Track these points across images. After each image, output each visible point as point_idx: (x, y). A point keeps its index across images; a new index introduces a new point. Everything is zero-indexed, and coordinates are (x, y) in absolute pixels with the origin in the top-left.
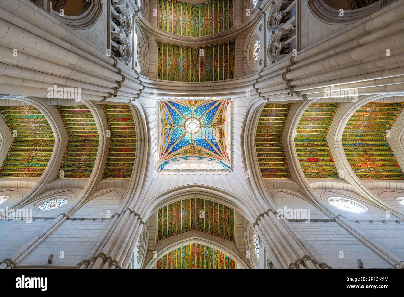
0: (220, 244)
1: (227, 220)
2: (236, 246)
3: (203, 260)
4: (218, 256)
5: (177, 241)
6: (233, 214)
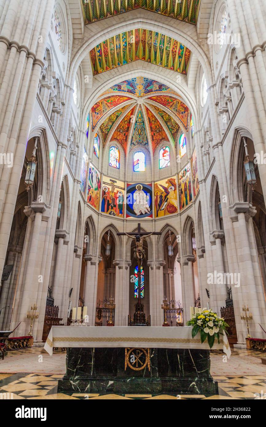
0: (175, 28)
2: (196, 31)
3: (150, 51)
4: (170, 45)
5: (113, 25)
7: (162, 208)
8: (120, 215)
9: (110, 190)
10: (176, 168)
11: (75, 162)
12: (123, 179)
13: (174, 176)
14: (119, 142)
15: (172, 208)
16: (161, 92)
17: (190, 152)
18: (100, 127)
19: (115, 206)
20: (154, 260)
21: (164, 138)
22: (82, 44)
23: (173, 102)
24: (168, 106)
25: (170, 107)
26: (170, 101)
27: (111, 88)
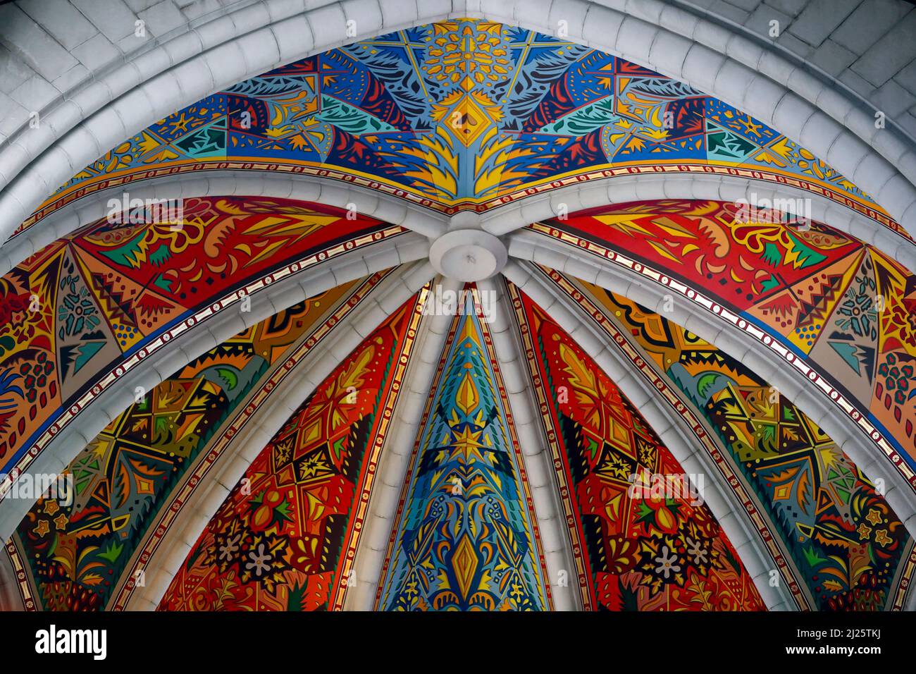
16: (694, 166)
23: (829, 271)
24: (773, 306)
25: (794, 318)
26: (790, 257)
27: (155, 128)
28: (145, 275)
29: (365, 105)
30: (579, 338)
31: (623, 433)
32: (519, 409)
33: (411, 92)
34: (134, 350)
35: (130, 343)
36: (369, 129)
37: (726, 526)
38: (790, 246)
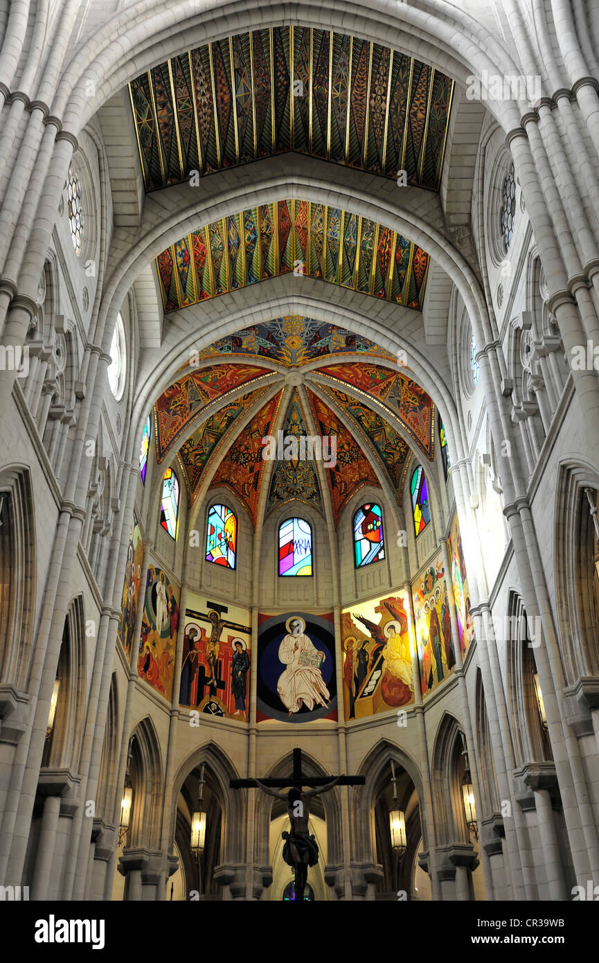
1: (420, 115)
2: (441, 206)
3: (319, 252)
4: (373, 237)
5: (222, 193)
6: (447, 92)
7: (367, 690)
8: (238, 712)
9: (208, 634)
10: (403, 564)
11: (105, 554)
12: (246, 600)
13: (399, 588)
14: (235, 490)
15: (394, 689)
16: (353, 353)
17: (442, 518)
18: (181, 451)
19: (222, 685)
20: (347, 863)
21: (366, 479)
22: (137, 239)
23: (389, 380)
24: (374, 390)
25: (379, 393)
26: (378, 377)
27: (212, 345)
28: (211, 385)
29: (267, 339)
30: (324, 400)
31: (335, 425)
32: (308, 419)
33: (279, 335)
34: (209, 404)
35: (208, 402)
36: (269, 345)
37: (362, 448)
38: (378, 374)
